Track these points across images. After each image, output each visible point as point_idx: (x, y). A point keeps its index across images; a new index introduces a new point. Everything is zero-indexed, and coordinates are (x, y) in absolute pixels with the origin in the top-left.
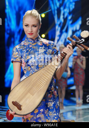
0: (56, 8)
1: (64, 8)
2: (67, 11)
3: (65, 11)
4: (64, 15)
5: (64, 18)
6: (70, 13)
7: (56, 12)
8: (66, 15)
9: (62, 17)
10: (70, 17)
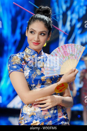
0: (61, 12)
1: (72, 13)
2: (75, 16)
3: (73, 17)
4: (71, 21)
5: (71, 25)
6: (79, 20)
7: (61, 17)
8: (74, 22)
9: (68, 24)
10: (79, 25)
